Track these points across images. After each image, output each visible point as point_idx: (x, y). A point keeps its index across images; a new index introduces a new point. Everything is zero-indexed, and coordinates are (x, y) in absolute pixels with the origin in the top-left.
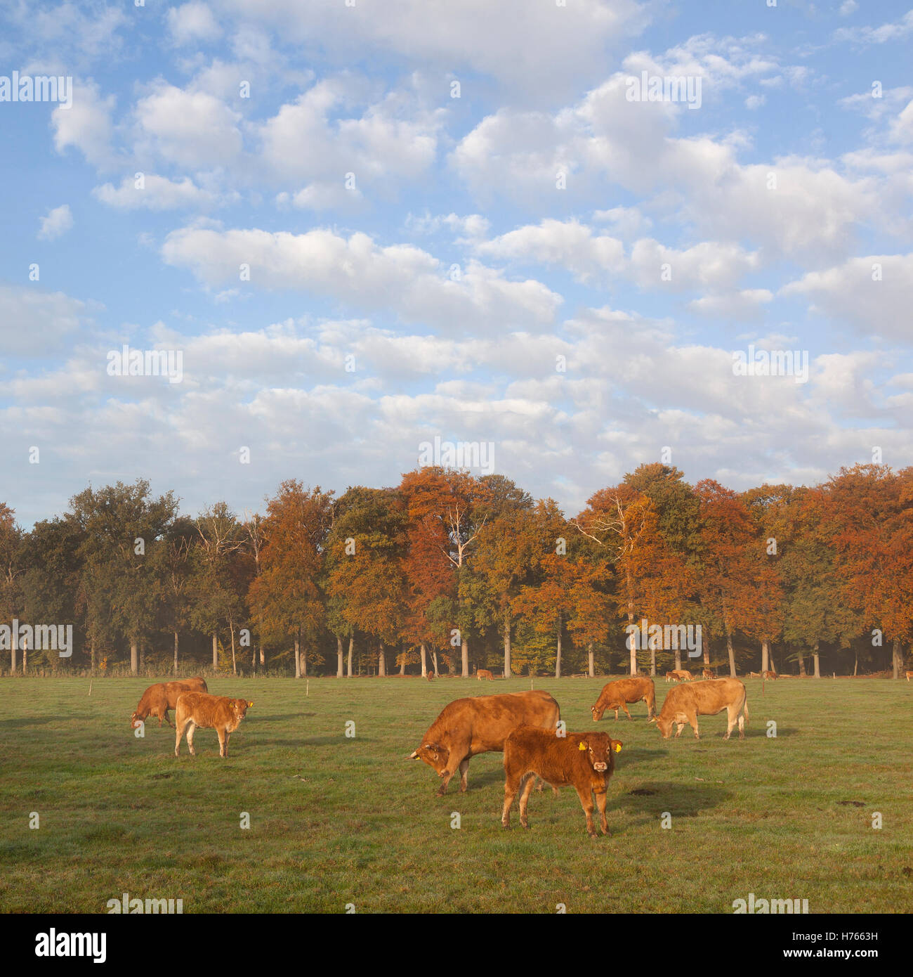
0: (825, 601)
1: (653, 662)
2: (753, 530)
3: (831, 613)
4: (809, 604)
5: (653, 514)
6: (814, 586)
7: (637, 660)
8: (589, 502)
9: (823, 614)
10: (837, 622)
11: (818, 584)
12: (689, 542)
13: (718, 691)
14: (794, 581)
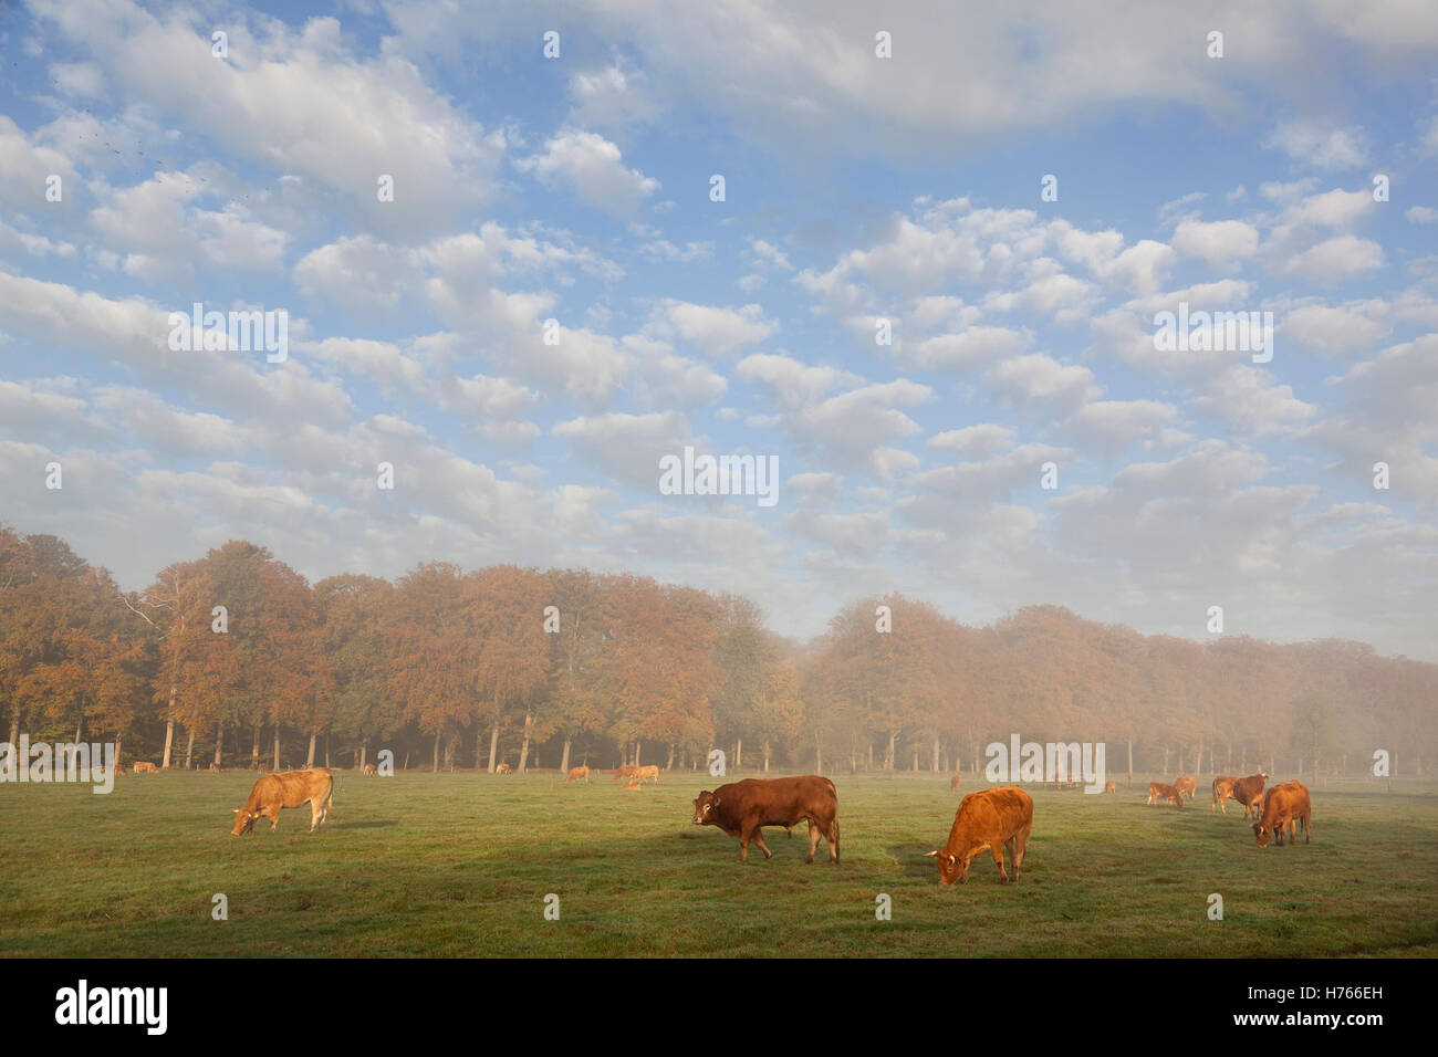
0: (374, 694)
1: (189, 754)
2: (315, 617)
3: (377, 705)
4: (358, 696)
5: (209, 593)
6: (367, 678)
7: (172, 751)
8: (159, 576)
9: (369, 706)
10: (380, 714)
11: (371, 677)
12: (241, 625)
13: (303, 783)
14: (350, 672)
